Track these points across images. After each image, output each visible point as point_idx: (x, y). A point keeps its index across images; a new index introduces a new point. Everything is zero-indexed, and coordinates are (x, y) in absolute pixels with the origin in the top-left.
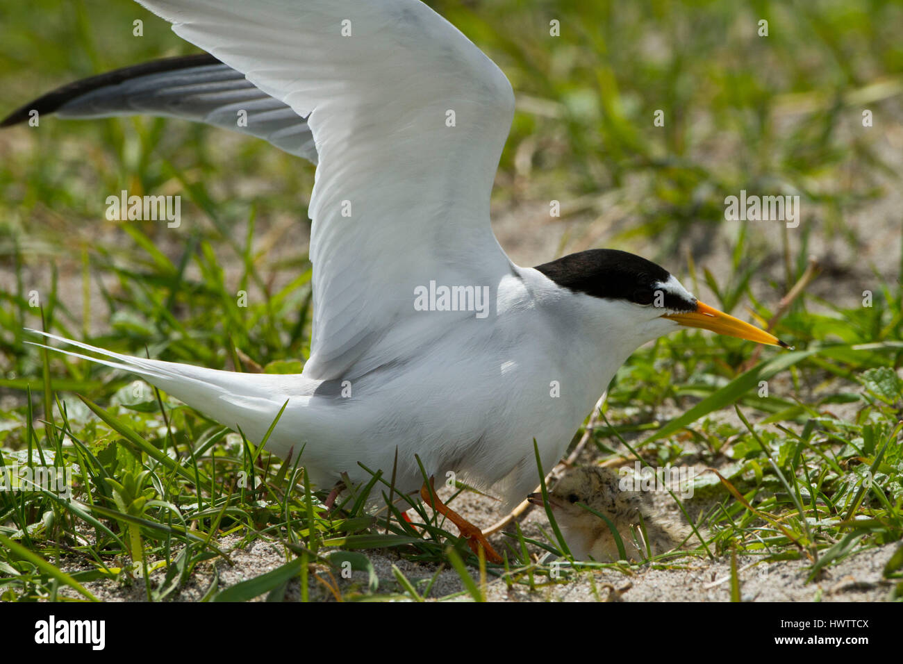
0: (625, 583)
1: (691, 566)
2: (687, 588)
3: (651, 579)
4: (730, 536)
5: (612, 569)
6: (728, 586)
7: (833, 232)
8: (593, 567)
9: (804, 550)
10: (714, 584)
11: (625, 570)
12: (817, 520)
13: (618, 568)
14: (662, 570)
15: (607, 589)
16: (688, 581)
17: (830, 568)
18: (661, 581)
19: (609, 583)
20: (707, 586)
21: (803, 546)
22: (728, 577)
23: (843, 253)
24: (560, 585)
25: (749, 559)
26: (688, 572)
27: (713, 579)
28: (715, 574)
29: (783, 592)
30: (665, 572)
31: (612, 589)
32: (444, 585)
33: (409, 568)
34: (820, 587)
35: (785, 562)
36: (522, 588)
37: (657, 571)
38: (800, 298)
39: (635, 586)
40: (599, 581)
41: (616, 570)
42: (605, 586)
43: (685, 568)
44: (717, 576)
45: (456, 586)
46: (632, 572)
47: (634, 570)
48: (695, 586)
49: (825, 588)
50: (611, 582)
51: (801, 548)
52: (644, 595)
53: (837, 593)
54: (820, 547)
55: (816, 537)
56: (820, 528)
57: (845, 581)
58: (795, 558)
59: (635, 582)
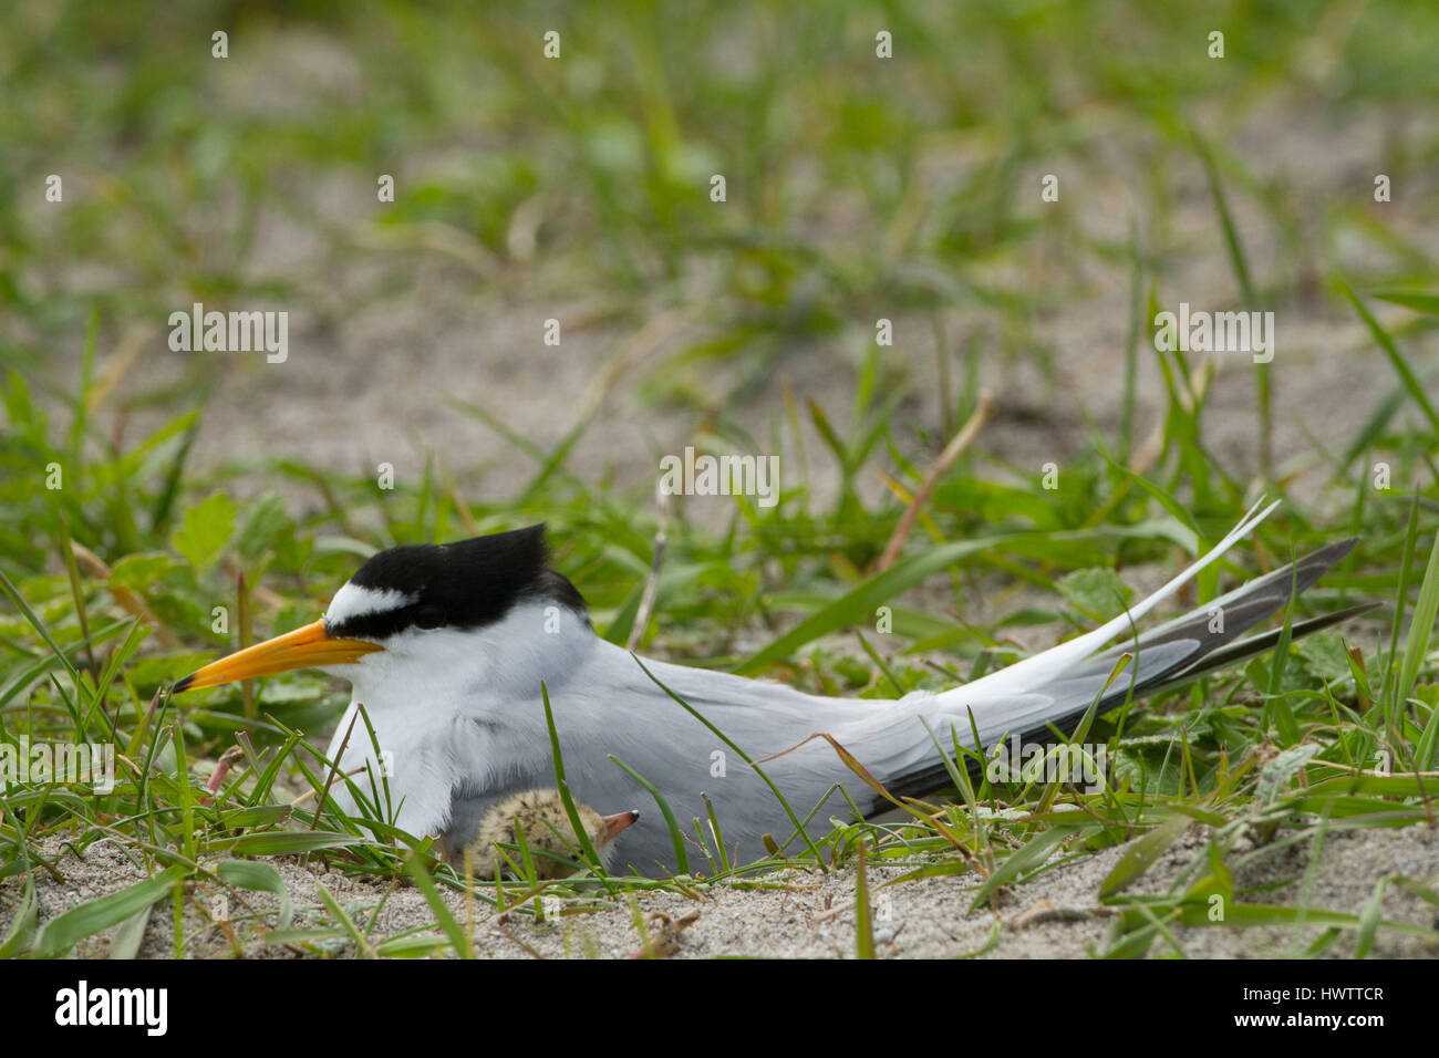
0: (687, 911)
1: (793, 884)
2: (786, 920)
3: (728, 906)
4: (857, 836)
5: (669, 890)
6: (851, 916)
7: (1013, 354)
8: (636, 886)
9: (973, 859)
10: (830, 912)
11: (688, 891)
12: (994, 811)
13: (678, 888)
14: (746, 891)
15: (659, 922)
16: (789, 908)
17: (1013, 889)
18: (746, 908)
19: (661, 912)
20: (816, 914)
21: (971, 852)
22: (851, 900)
23: (1033, 388)
24: (583, 915)
25: (884, 873)
26: (788, 893)
27: (828, 906)
28: (831, 896)
29: (939, 926)
30: (752, 893)
31: (667, 921)
32: (398, 914)
33: (343, 887)
34: (998, 918)
35: (941, 878)
36: (523, 919)
37: (738, 891)
38: (967, 454)
39: (703, 917)
40: (647, 908)
41: (673, 891)
42: (656, 917)
43: (783, 887)
44: (833, 900)
45: (418, 915)
46: (699, 894)
47: (701, 890)
48: (799, 916)
49: (1006, 918)
50: (665, 910)
51: (967, 855)
52: (717, 931)
53: (1026, 927)
54: (998, 854)
55: (992, 839)
56: (997, 824)
57: (1039, 908)
58: (959, 871)
59: (705, 909)
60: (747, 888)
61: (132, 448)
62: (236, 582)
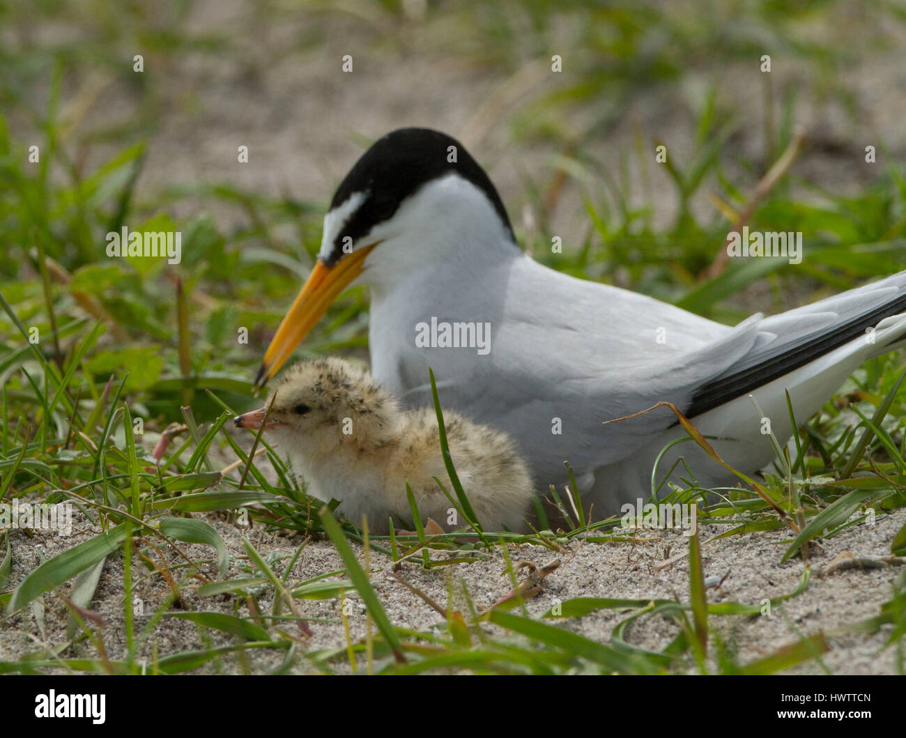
0: (549, 561)
1: (638, 538)
2: (632, 568)
3: (584, 556)
4: (691, 498)
5: (534, 543)
6: (686, 564)
7: (824, 96)
8: (507, 540)
9: (787, 517)
10: (668, 561)
11: (550, 544)
12: (806, 478)
13: (542, 542)
14: (599, 544)
15: (526, 569)
16: (634, 558)
17: (821, 542)
18: (598, 558)
19: (528, 561)
20: (658, 564)
21: (786, 511)
22: (685, 552)
23: (839, 124)
24: (463, 564)
25: (713, 529)
26: (634, 546)
27: (667, 557)
28: (669, 548)
29: (759, 573)
30: (603, 546)
31: (532, 569)
32: (310, 563)
33: (265, 540)
34: (808, 566)
35: (762, 532)
36: (413, 567)
37: (592, 544)
38: (784, 181)
39: (562, 565)
40: (516, 557)
41: (539, 544)
42: (524, 565)
43: (629, 540)
44: (671, 551)
45: (326, 563)
46: (559, 547)
47: (561, 543)
48: (642, 564)
49: (814, 567)
50: (532, 559)
51: (783, 514)
52: (575, 577)
53: (831, 574)
54: (809, 514)
55: (803, 500)
56: (807, 489)
57: (841, 559)
58: (775, 527)
59: (564, 559)
60: (598, 541)
61: (91, 176)
62: (174, 286)
